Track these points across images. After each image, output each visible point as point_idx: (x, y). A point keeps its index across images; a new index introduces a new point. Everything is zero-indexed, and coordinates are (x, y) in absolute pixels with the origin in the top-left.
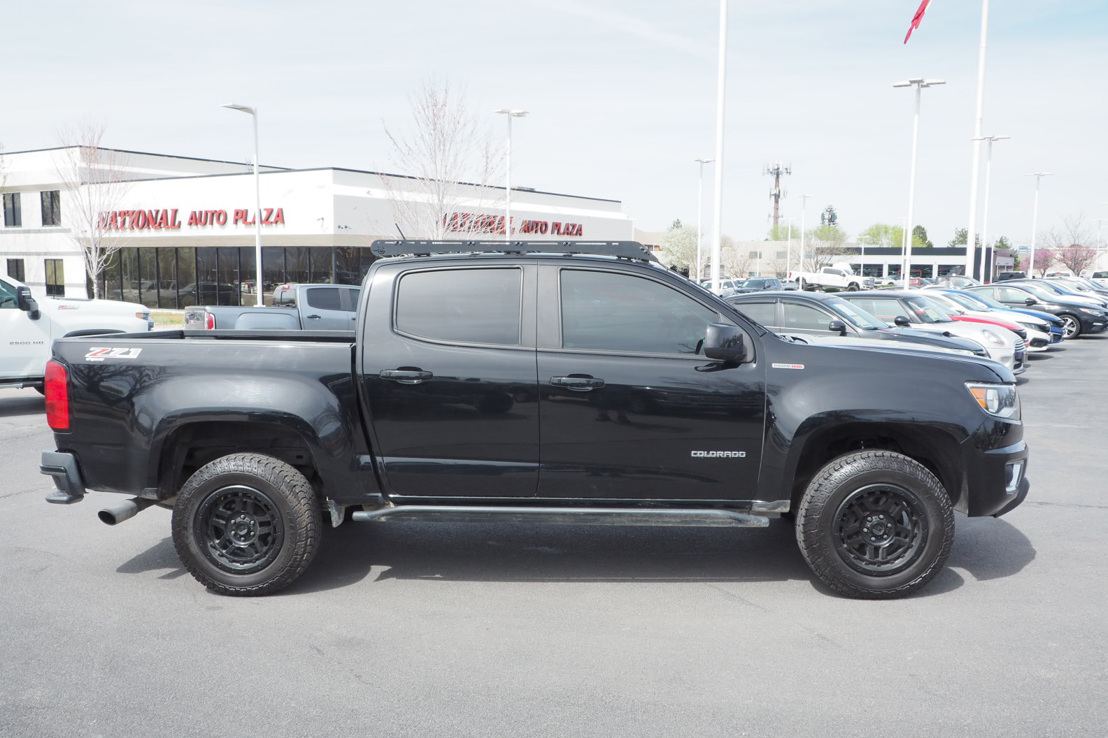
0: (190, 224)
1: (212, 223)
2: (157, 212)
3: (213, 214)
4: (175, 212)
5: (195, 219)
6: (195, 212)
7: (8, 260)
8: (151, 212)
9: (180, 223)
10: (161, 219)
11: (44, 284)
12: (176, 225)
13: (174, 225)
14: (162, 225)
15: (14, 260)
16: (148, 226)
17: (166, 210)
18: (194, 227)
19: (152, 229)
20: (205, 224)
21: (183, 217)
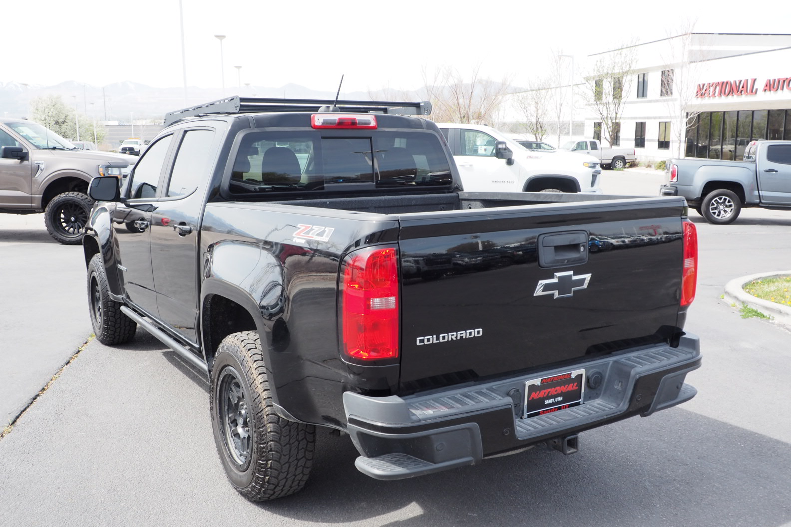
0: (765, 90)
1: (782, 89)
2: (740, 82)
3: (784, 81)
4: (755, 80)
5: (770, 86)
6: (770, 80)
7: (636, 123)
8: (735, 82)
9: (757, 90)
10: (743, 87)
11: (657, 140)
12: (753, 92)
13: (752, 92)
14: (743, 92)
15: (640, 123)
16: (732, 93)
17: (747, 80)
18: (768, 93)
19: (735, 96)
20: (777, 90)
21: (760, 85)
